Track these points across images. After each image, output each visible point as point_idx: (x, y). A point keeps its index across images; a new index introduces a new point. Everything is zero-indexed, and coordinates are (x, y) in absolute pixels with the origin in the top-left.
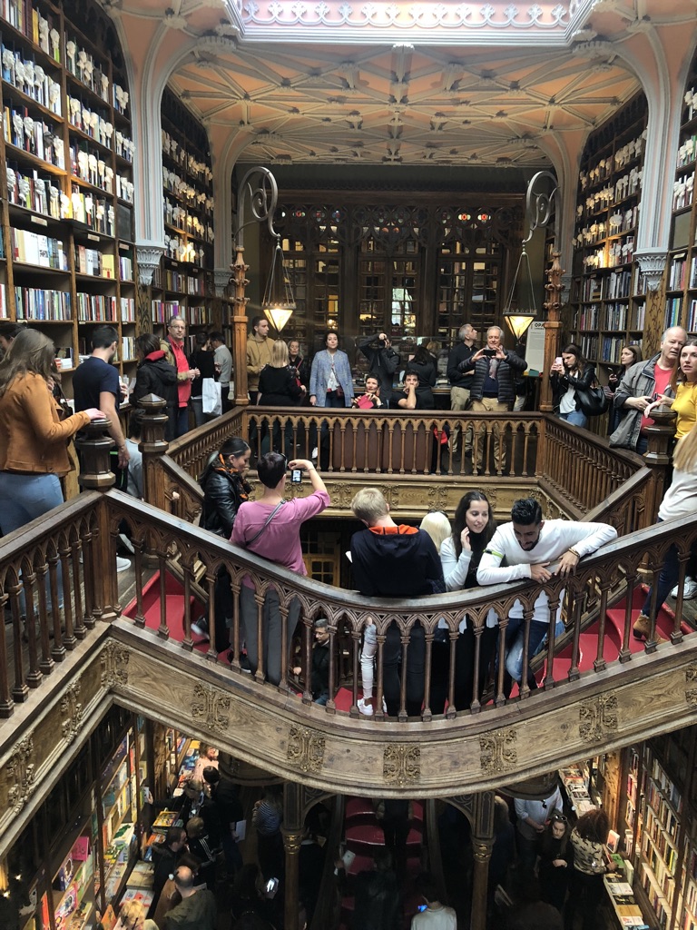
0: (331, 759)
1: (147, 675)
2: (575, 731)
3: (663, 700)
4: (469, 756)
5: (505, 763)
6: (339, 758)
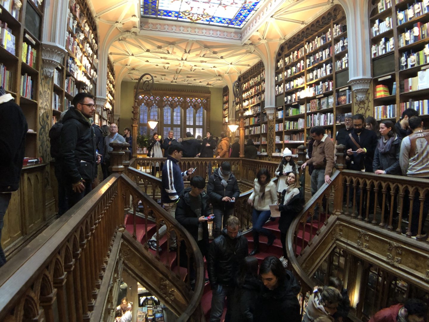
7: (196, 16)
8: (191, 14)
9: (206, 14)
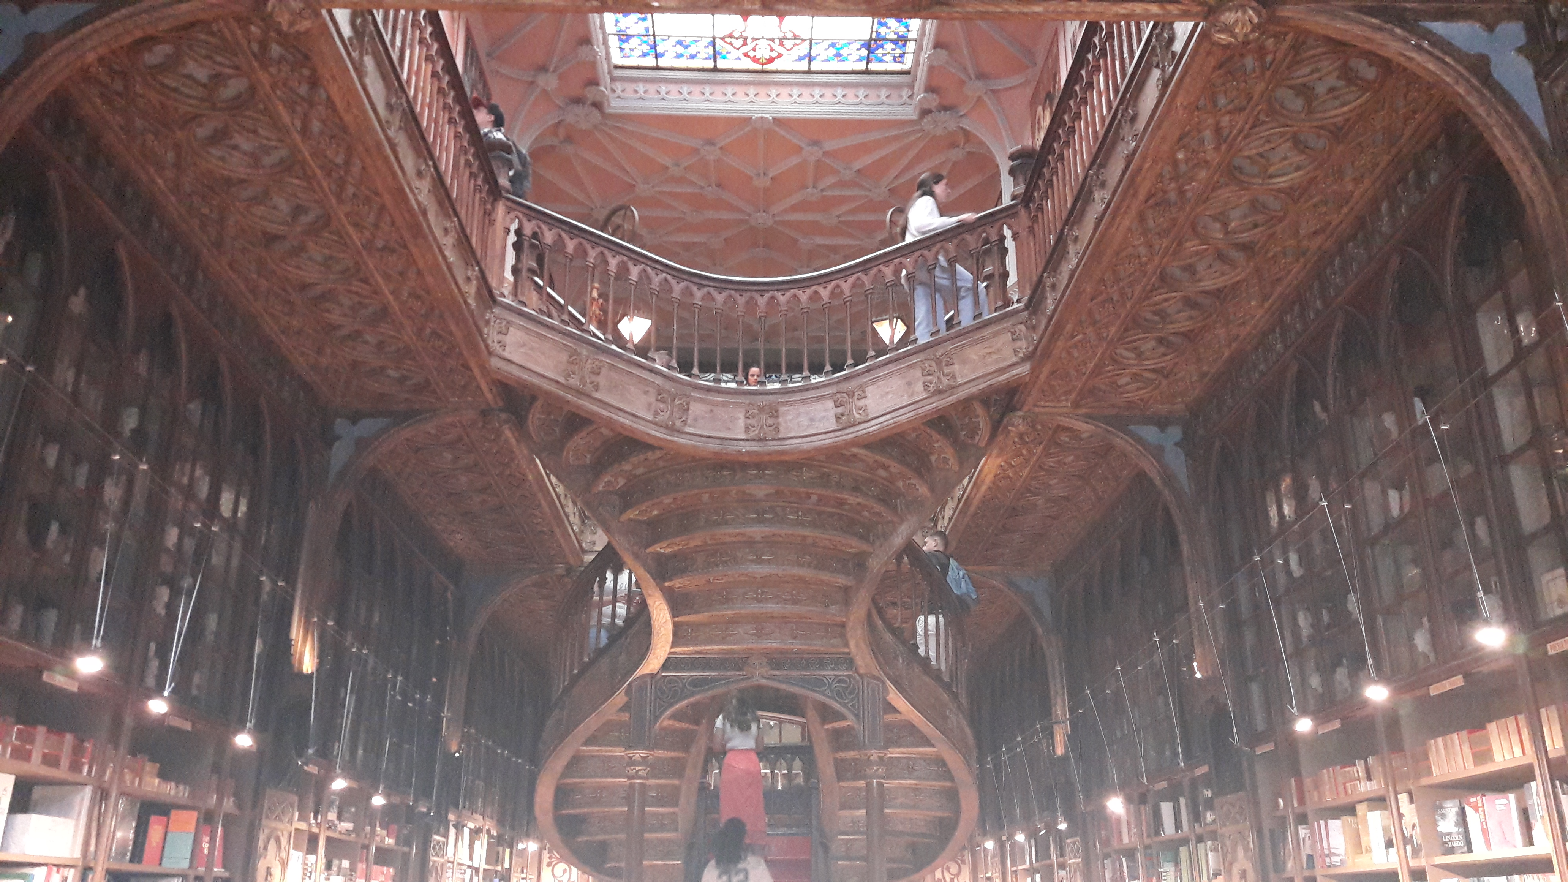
0: (695, 420)
1: (524, 345)
2: (919, 387)
3: (995, 357)
4: (824, 414)
5: (857, 416)
6: (703, 418)
7: (763, 44)
8: (749, 41)
9: (790, 35)
